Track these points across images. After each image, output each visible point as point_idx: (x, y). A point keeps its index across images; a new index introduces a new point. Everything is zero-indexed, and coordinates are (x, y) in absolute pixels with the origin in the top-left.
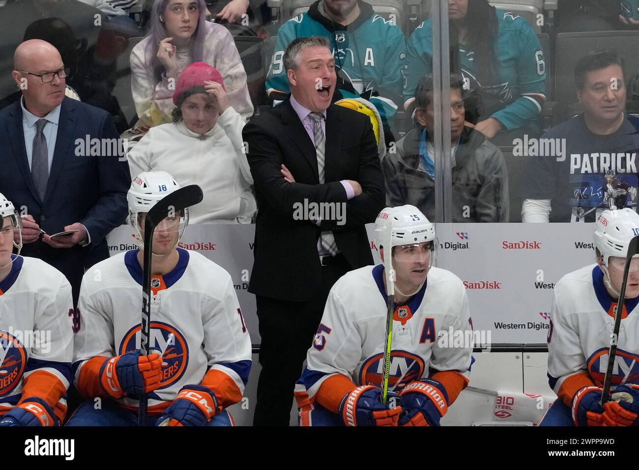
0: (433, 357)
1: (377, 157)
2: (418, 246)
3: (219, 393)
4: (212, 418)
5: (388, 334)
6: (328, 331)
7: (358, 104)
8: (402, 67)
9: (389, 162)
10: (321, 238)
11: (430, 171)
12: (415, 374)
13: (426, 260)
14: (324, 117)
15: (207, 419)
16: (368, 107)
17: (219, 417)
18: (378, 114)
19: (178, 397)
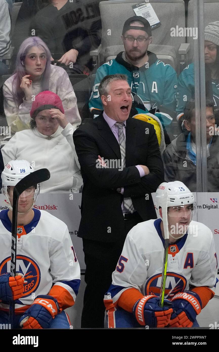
0: (192, 278)
1: (158, 151)
2: (183, 207)
3: (60, 300)
4: (55, 316)
5: (165, 263)
6: (126, 260)
7: (148, 117)
8: (175, 94)
9: (167, 154)
10: (124, 202)
11: (193, 159)
12: (181, 287)
13: (188, 216)
14: (124, 125)
15: (52, 317)
16: (154, 119)
17: (60, 316)
18: (161, 124)
19: (33, 303)
